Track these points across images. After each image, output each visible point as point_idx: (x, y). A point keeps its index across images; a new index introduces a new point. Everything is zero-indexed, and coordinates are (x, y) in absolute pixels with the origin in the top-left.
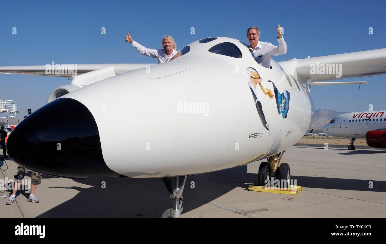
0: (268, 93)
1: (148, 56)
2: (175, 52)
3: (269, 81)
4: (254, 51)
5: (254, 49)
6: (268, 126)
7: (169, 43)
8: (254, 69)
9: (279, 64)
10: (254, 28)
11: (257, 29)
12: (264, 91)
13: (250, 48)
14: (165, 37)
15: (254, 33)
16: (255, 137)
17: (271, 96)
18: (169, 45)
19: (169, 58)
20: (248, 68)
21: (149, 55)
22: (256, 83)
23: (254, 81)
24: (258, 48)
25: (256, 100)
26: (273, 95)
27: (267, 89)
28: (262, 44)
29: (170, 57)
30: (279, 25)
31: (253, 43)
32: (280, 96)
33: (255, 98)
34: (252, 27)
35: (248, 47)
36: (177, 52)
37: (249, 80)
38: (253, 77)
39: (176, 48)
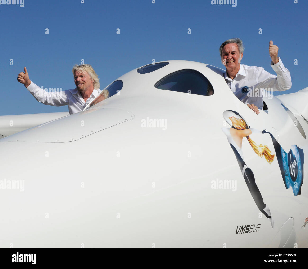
0: (265, 153)
1: (50, 104)
2: (96, 93)
3: (264, 132)
4: (234, 83)
5: (233, 78)
6: (269, 210)
7: (81, 76)
8: (236, 113)
9: (280, 99)
10: (234, 42)
11: (238, 42)
12: (256, 150)
13: (227, 78)
14: (75, 68)
15: (233, 51)
16: (247, 232)
17: (270, 158)
18: (82, 81)
19: (88, 102)
20: (225, 112)
21: (53, 104)
22: (241, 137)
23: (237, 134)
24: (241, 77)
25: (243, 166)
26: (273, 156)
27: (261, 146)
28: (246, 68)
29: (89, 100)
30: (272, 42)
31: (231, 67)
32: (286, 156)
33: (242, 164)
34: (230, 40)
35: (224, 75)
36: (100, 91)
37: (228, 133)
38: (235, 126)
39: (98, 84)
